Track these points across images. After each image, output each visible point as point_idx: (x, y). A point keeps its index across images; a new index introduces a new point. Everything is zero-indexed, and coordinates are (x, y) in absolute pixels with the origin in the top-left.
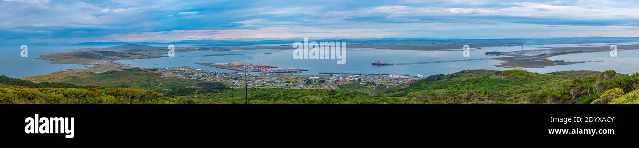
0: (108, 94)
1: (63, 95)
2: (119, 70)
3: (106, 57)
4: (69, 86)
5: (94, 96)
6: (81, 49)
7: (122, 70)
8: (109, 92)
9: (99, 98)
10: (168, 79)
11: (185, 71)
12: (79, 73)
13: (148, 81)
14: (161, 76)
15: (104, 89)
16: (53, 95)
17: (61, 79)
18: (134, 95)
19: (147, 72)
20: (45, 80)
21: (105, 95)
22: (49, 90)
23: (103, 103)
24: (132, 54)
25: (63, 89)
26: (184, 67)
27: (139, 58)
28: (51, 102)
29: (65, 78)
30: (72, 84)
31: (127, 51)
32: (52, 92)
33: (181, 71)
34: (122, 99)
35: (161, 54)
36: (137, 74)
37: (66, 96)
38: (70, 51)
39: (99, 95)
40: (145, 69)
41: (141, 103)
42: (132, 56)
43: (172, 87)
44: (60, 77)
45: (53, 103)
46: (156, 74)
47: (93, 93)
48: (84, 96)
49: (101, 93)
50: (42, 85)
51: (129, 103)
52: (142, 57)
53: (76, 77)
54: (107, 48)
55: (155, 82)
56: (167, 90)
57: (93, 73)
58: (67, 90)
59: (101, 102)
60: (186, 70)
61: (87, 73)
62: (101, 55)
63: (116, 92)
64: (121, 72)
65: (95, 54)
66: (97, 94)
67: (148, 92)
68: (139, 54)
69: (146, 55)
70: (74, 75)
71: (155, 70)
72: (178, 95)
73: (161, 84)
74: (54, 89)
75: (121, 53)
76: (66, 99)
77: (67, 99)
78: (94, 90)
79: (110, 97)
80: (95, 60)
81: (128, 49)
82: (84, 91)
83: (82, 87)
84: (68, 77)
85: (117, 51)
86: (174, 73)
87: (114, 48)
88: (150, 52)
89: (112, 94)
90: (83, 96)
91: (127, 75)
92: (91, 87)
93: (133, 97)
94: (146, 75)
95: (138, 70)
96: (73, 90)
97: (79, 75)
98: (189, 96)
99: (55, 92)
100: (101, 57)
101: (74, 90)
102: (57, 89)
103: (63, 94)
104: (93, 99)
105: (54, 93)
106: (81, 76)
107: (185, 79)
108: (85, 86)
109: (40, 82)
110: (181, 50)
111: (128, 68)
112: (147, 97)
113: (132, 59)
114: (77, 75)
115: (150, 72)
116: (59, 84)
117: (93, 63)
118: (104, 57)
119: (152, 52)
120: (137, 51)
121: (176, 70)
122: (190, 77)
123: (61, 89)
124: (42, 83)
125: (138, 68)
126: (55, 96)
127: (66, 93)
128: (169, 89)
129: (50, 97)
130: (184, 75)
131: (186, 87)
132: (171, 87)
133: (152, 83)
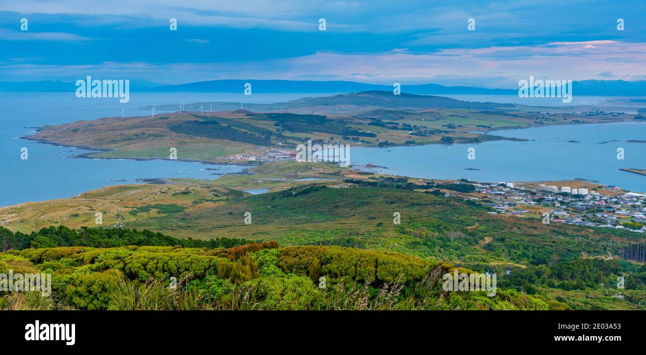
0: (288, 269)
1: (120, 274)
2: (337, 184)
3: (287, 133)
4: (148, 238)
5: (237, 276)
6: (197, 105)
7: (346, 186)
8: (291, 260)
9: (253, 283)
10: (517, 222)
11: (579, 197)
12: (186, 193)
13: (438, 228)
14: (489, 209)
15: (273, 251)
16: (82, 273)
17: (118, 216)
18: (381, 274)
19: (436, 193)
20: (58, 218)
21: (279, 271)
22: (70, 255)
23: (269, 304)
24: (383, 125)
25: (122, 251)
26: (578, 182)
27: (408, 143)
28: (77, 300)
29: (133, 213)
30: (159, 235)
31: (363, 117)
32: (81, 262)
33: (565, 195)
34: (339, 288)
35: (490, 128)
36: (400, 200)
37: (131, 276)
38: (153, 113)
39: (257, 270)
40: (430, 185)
41: (408, 305)
42: (384, 135)
43: (531, 254)
44: (116, 209)
45: (82, 303)
46: (472, 203)
47: (234, 265)
48: (201, 277)
49: (261, 264)
50: (44, 238)
51: (362, 305)
52: (419, 137)
53: (173, 210)
54: (291, 104)
55: (462, 230)
56: (511, 263)
57: (239, 194)
58: (136, 254)
59: (261, 297)
60: (584, 191)
61: (217, 193)
62: (270, 126)
63: (316, 261)
64: (341, 193)
65: (247, 126)
66: (247, 268)
67: (435, 267)
68: (407, 127)
69: (433, 132)
70: (168, 200)
71: (466, 187)
72: (552, 285)
73: (488, 240)
74: (90, 252)
75: (342, 121)
76: (131, 286)
77: (137, 287)
78: (238, 255)
79: (295, 278)
80: (248, 145)
81: (370, 108)
82: (203, 257)
83: (197, 244)
84: (147, 209)
85: (329, 116)
86: (539, 201)
87: (325, 102)
88: (449, 121)
89: (304, 269)
90: (196, 277)
91: (362, 204)
92: (228, 243)
93: (378, 283)
94: (434, 204)
95: (403, 185)
96: (159, 255)
97: (187, 201)
98: (592, 293)
99: (92, 262)
100: (269, 134)
101: (162, 253)
102: (100, 252)
103: (123, 269)
104: (233, 287)
105: (85, 267)
106: (195, 203)
107: (580, 228)
108: (208, 240)
109: (37, 230)
110: (566, 116)
111: (365, 178)
112: (430, 284)
113: (381, 145)
114: (180, 201)
115: (448, 193)
116: (110, 233)
117: (239, 157)
118: (280, 137)
119: (456, 122)
120: (403, 114)
121: (545, 192)
122: (601, 222)
123: (113, 251)
124: (44, 232)
125: (406, 179)
126: (89, 277)
127: (135, 265)
128: (518, 259)
129: (71, 282)
130: (577, 211)
131: (585, 256)
132: (525, 255)
133: (453, 235)
